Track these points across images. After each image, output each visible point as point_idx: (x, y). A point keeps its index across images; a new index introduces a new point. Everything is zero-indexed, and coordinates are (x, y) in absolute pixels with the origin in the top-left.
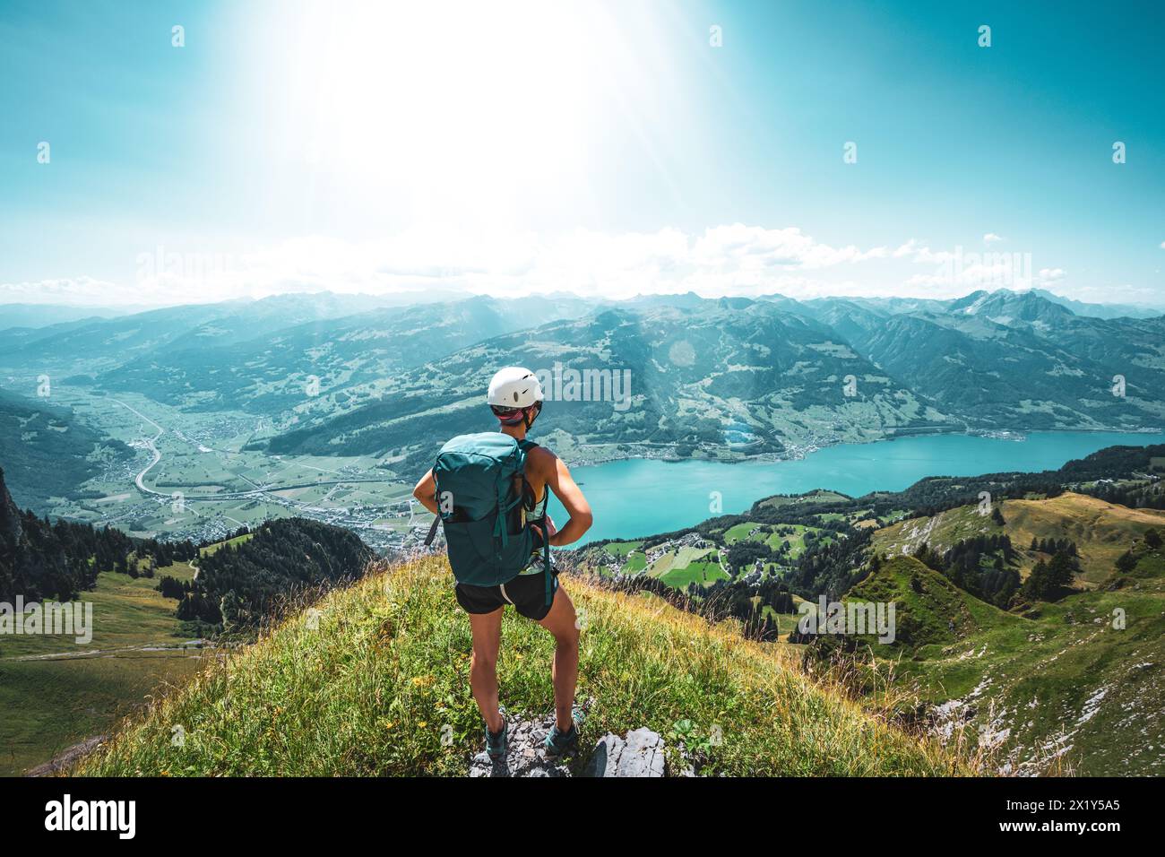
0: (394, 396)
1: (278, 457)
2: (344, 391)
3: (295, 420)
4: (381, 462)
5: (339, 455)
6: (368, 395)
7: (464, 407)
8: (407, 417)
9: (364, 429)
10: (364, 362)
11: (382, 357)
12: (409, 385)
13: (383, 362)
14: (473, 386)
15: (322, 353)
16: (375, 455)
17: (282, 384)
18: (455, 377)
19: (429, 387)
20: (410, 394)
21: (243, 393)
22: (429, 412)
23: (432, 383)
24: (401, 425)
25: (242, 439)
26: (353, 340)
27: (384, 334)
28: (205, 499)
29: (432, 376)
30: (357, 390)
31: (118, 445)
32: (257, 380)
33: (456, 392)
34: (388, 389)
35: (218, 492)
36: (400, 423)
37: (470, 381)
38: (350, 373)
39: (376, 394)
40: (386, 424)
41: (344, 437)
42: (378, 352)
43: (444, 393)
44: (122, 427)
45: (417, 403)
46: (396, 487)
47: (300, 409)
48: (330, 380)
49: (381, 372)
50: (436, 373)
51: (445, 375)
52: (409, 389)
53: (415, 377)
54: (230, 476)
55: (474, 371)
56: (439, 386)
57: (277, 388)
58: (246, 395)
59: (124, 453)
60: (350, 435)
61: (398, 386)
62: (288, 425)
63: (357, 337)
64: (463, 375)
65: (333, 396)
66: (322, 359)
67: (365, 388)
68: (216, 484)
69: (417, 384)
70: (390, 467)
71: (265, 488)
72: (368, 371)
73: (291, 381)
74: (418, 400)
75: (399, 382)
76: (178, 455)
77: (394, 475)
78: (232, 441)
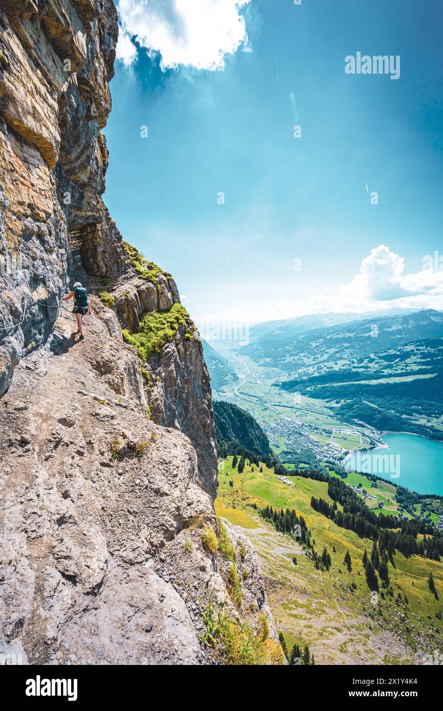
0: (345, 370)
1: (283, 391)
2: (322, 365)
3: (297, 376)
4: (327, 405)
5: (309, 397)
6: (332, 368)
7: (385, 383)
8: (348, 383)
9: (324, 385)
10: (337, 350)
11: (347, 348)
12: (356, 365)
13: (347, 351)
14: (397, 370)
15: (317, 344)
16: (326, 400)
17: (296, 358)
18: (386, 363)
19: (367, 367)
20: (355, 370)
21: (280, 360)
22: (362, 382)
23: (370, 365)
24: (343, 387)
25: (273, 381)
26: (334, 338)
27: (351, 335)
28: (251, 402)
29: (371, 361)
30: (328, 364)
31: (234, 375)
32: (287, 355)
33: (383, 372)
34: (343, 366)
35: (257, 400)
36: (343, 386)
37: (396, 367)
38: (328, 355)
39: (336, 368)
40: (335, 385)
41: (313, 388)
42: (346, 345)
43: (374, 372)
44: (239, 369)
45: (356, 376)
46: (330, 420)
47: (299, 371)
48: (317, 358)
49: (345, 356)
50: (374, 360)
51: (380, 361)
52: (354, 367)
53: (361, 361)
54: (263, 395)
55: (400, 361)
56: (374, 367)
57: (294, 360)
58: (281, 362)
59: (236, 378)
60: (316, 387)
61: (350, 365)
62: (293, 378)
63: (337, 336)
64: (393, 363)
65: (316, 366)
66: (317, 347)
67: (332, 364)
68: (257, 397)
69: (360, 365)
70: (331, 408)
71: (273, 403)
72: (338, 355)
73: (301, 357)
74: (357, 374)
75: (350, 363)
76: (250, 383)
77: (332, 413)
78: (269, 381)
